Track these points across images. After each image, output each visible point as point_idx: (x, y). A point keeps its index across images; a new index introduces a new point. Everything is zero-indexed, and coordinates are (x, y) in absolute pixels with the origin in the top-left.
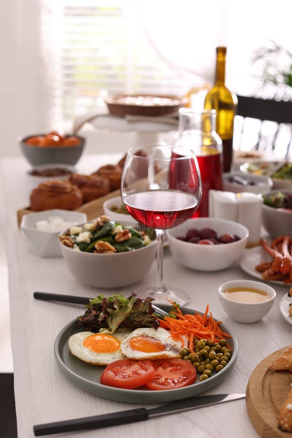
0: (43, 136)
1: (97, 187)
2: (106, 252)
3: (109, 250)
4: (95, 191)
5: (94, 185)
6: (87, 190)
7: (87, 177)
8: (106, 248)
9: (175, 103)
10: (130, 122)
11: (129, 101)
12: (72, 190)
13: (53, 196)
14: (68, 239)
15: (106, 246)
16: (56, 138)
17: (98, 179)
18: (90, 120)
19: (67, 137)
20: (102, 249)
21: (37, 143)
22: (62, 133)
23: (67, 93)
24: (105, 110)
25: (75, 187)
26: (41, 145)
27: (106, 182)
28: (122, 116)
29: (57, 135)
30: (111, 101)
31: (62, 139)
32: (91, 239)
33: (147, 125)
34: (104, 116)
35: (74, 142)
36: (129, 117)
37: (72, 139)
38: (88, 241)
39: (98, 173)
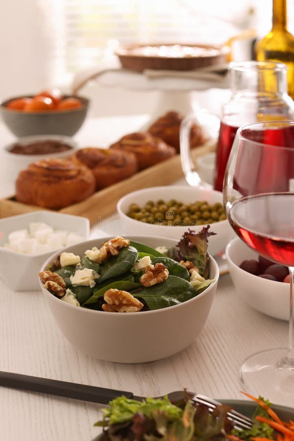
0: (31, 97)
1: (117, 166)
2: (125, 308)
3: (130, 304)
4: (114, 171)
5: (113, 163)
6: (102, 171)
7: (102, 151)
8: (124, 302)
9: (213, 53)
10: (151, 78)
11: (148, 52)
12: (79, 172)
13: (49, 183)
14: (54, 279)
15: (124, 298)
16: (48, 101)
17: (119, 153)
18: (95, 77)
19: (65, 97)
20: (117, 302)
21: (21, 107)
22: (56, 94)
23: (70, 44)
24: (116, 64)
25: (84, 168)
26: (27, 110)
27: (131, 158)
28: (140, 71)
29: (51, 97)
30: (123, 52)
31: (55, 102)
32: (96, 280)
33: (175, 82)
34: (114, 71)
35: (74, 105)
36: (149, 72)
37: (71, 101)
38: (92, 284)
39: (120, 145)
